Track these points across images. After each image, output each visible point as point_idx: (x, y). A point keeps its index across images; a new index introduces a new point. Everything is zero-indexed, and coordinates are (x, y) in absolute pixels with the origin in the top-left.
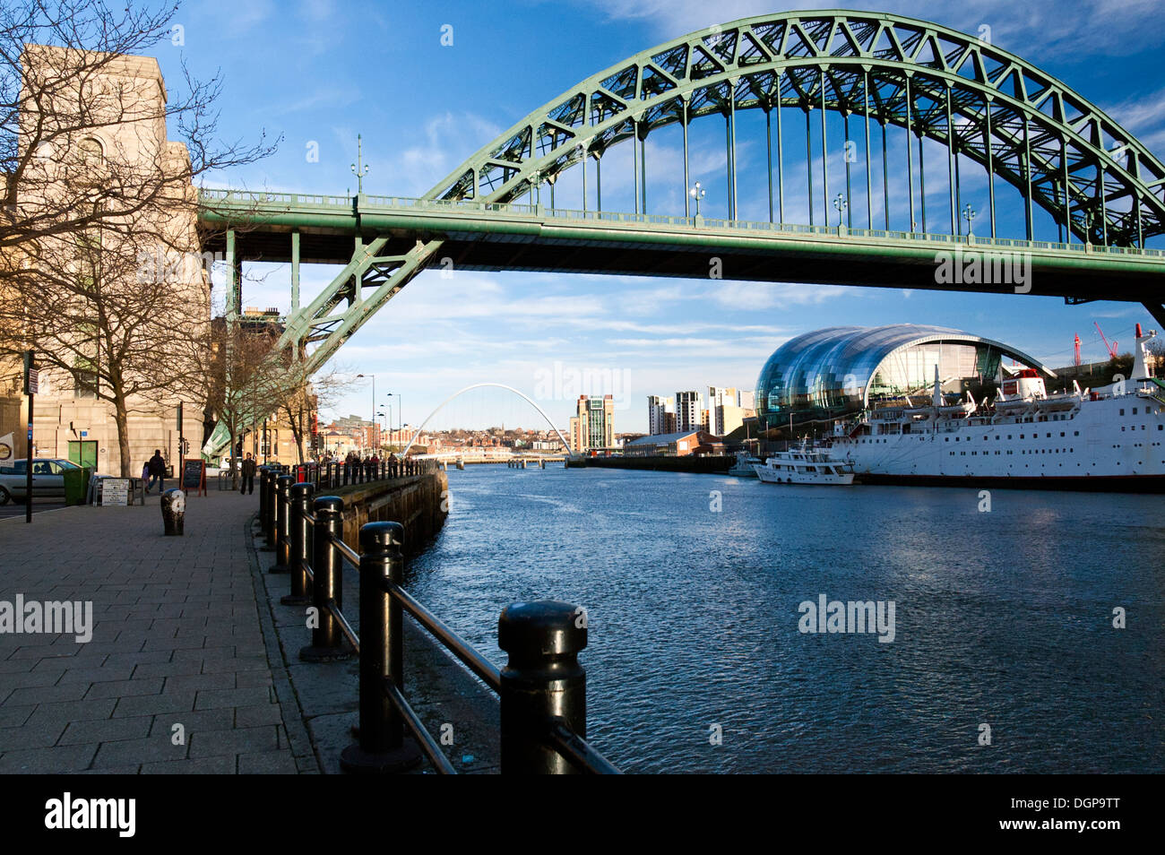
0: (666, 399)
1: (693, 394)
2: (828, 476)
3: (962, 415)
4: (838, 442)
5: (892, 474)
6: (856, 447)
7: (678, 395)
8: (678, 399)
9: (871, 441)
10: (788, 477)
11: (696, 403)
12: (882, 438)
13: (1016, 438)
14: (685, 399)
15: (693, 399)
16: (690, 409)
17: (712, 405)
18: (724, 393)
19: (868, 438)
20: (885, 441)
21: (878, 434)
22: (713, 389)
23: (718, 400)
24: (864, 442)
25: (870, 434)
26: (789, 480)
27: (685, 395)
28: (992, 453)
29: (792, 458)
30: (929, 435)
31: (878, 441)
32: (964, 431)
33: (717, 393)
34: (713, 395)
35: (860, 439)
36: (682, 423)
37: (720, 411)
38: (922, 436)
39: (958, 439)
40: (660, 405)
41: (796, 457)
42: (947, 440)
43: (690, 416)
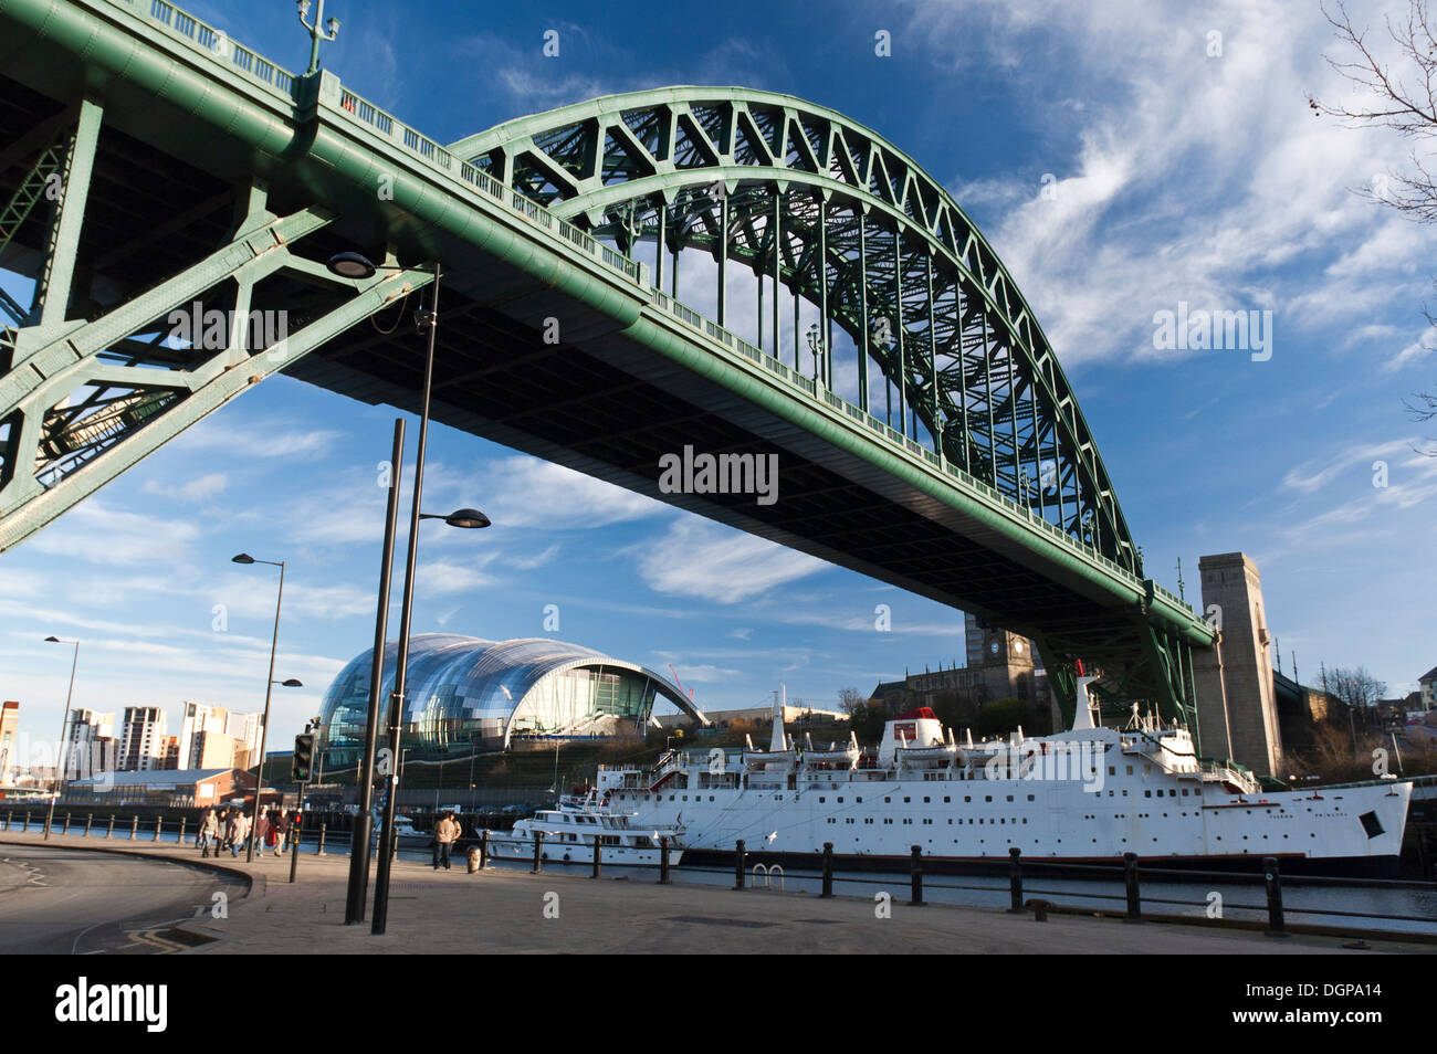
0: (102, 715)
1: (153, 712)
2: (642, 852)
3: (844, 765)
4: (623, 798)
5: (724, 849)
6: (657, 806)
7: (129, 711)
8: (128, 717)
9: (685, 798)
10: (565, 852)
11: (156, 725)
12: (706, 794)
13: (937, 801)
14: (138, 719)
15: (152, 718)
16: (145, 733)
17: (187, 729)
18: (209, 713)
19: (680, 793)
20: (712, 799)
21: (699, 788)
22: (193, 706)
23: (198, 724)
24: (672, 798)
25: (685, 786)
26: (567, 857)
27: (141, 712)
28: (879, 821)
29: (573, 820)
30: (792, 792)
31: (698, 799)
32: (849, 790)
33: (198, 712)
34: (192, 714)
35: (666, 794)
36: (127, 753)
37: (199, 740)
38: (779, 793)
39: (840, 800)
40: (93, 723)
41: (579, 820)
42: (822, 800)
43: (143, 744)
